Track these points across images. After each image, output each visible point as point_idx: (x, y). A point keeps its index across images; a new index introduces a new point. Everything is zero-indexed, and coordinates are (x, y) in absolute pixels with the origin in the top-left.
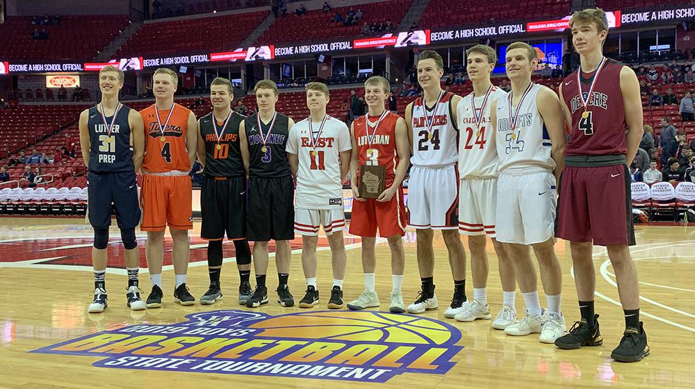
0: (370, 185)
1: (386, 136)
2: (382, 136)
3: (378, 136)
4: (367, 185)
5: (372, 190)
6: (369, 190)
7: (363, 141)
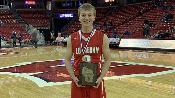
0: (87, 76)
1: (97, 48)
2: (94, 48)
3: (91, 48)
4: (85, 76)
5: (89, 79)
6: (86, 80)
7: (79, 51)
